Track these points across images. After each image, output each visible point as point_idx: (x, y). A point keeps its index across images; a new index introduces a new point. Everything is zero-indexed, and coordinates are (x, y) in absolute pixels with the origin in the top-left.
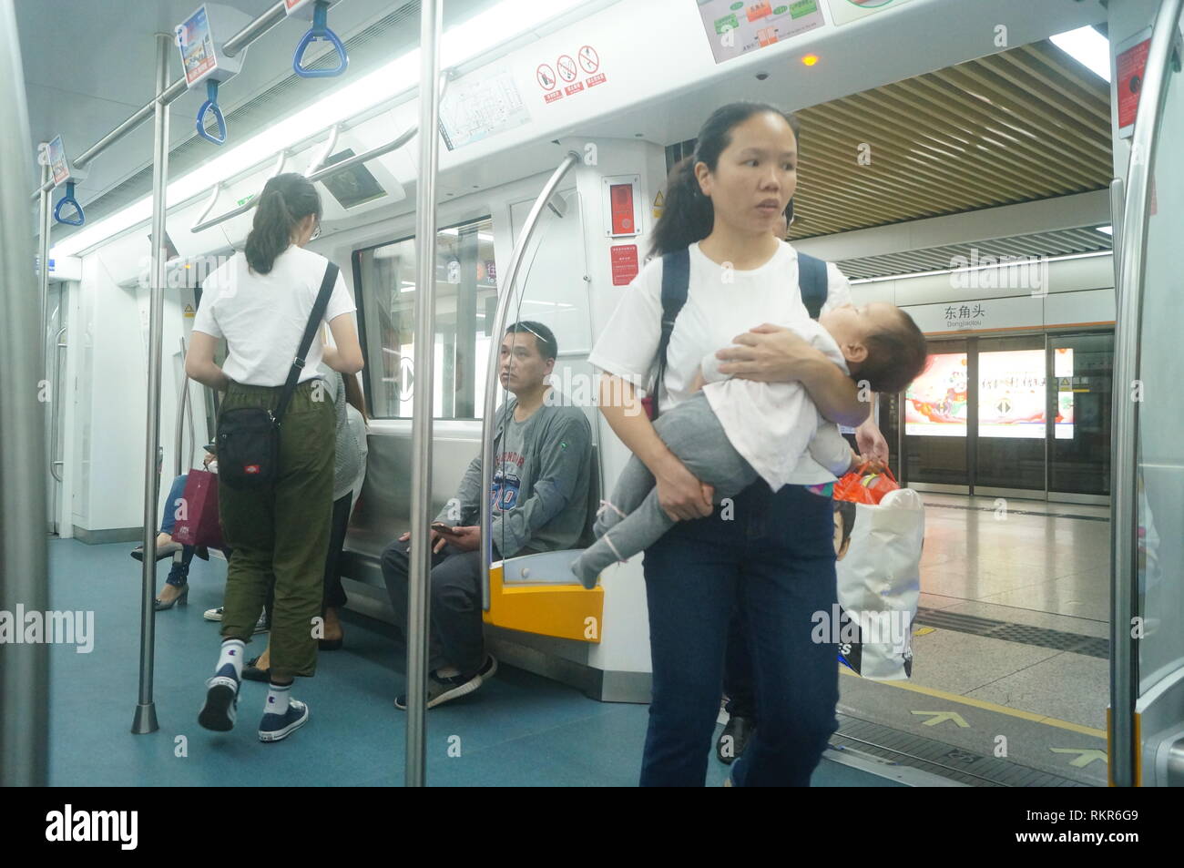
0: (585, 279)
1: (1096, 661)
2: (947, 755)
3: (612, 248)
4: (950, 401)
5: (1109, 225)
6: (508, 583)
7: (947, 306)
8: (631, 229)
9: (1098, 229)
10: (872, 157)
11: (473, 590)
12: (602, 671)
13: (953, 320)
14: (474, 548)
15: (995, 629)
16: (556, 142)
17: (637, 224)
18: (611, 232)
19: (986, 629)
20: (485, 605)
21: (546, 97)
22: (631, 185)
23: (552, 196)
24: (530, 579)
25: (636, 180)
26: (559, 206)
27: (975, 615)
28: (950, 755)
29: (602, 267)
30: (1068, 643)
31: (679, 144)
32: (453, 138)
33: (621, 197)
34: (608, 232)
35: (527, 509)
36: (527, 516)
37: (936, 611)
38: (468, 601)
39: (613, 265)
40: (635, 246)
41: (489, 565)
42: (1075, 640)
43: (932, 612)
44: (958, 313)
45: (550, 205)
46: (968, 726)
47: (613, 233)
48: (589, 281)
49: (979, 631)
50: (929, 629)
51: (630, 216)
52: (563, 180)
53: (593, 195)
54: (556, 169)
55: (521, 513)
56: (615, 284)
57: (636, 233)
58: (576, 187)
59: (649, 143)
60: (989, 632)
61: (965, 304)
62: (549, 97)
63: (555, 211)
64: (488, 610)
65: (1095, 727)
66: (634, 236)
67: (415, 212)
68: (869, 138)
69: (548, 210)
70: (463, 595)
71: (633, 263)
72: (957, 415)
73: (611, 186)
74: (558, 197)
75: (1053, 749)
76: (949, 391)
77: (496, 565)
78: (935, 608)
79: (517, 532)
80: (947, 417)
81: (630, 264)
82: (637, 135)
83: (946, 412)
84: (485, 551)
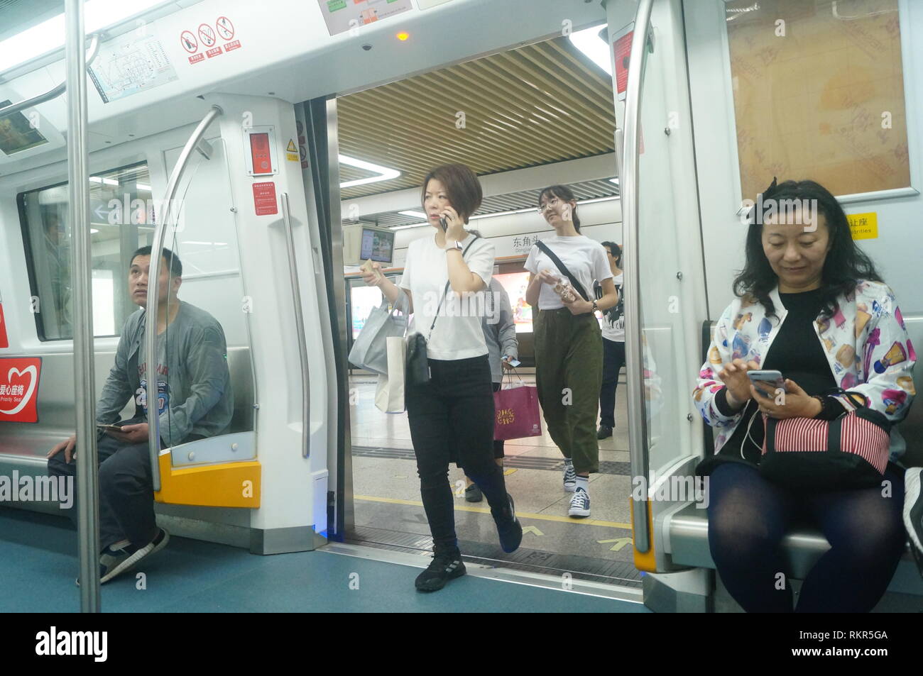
0: (232, 210)
1: (624, 478)
2: (528, 557)
3: (254, 185)
4: (520, 307)
5: (616, 177)
6: (176, 467)
7: (515, 237)
8: (269, 170)
9: (611, 180)
10: (467, 123)
11: (143, 476)
12: (262, 530)
13: (519, 247)
14: (143, 441)
15: (558, 465)
16: (201, 97)
17: (274, 165)
18: (252, 172)
19: (552, 465)
20: (156, 486)
21: (190, 58)
22: (267, 134)
23: (199, 142)
24: (197, 461)
25: (271, 130)
26: (207, 150)
27: (544, 456)
28: (531, 556)
29: (247, 201)
30: (606, 468)
31: (308, 101)
32: (107, 92)
33: (259, 143)
34: (250, 172)
35: (188, 406)
36: (189, 413)
37: (518, 457)
38: (138, 484)
39: (255, 199)
40: (272, 183)
41: (158, 452)
42: (611, 465)
43: (514, 458)
44: (522, 243)
45: (198, 149)
46: (543, 534)
47: (254, 173)
48: (236, 212)
49: (547, 467)
50: (514, 469)
51: (267, 158)
52: (208, 129)
53: (235, 141)
54: (200, 121)
55: (183, 410)
56: (258, 214)
57: (273, 173)
58: (220, 136)
59: (281, 101)
60: (553, 467)
61: (527, 236)
62: (192, 59)
63: (203, 154)
64: (159, 491)
65: (625, 522)
66: (272, 175)
67: (67, 160)
68: (464, 108)
69: (196, 153)
70: (134, 480)
71: (272, 197)
72: (526, 317)
73: (251, 135)
74: (205, 142)
75: (600, 542)
76: (519, 300)
77: (166, 452)
78: (517, 454)
79: (181, 426)
80: (519, 319)
81: (269, 197)
82: (270, 93)
83: (518, 315)
84: (154, 442)
